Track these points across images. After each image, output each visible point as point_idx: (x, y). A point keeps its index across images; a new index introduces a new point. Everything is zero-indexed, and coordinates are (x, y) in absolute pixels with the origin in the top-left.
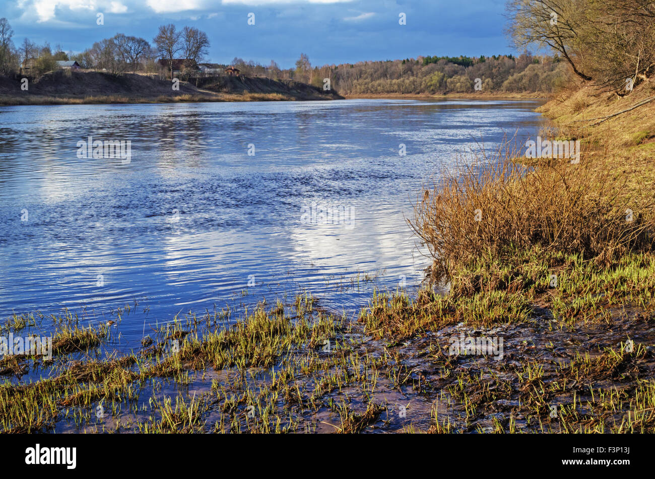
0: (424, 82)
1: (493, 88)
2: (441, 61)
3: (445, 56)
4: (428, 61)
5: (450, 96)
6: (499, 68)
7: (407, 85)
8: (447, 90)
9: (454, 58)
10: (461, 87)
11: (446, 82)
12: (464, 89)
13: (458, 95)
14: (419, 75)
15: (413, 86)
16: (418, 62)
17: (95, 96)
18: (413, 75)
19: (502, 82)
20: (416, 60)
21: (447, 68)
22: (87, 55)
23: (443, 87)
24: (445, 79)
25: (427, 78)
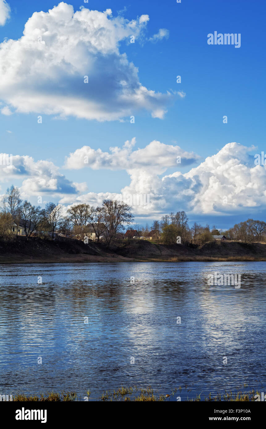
17: (234, 256)
22: (230, 232)
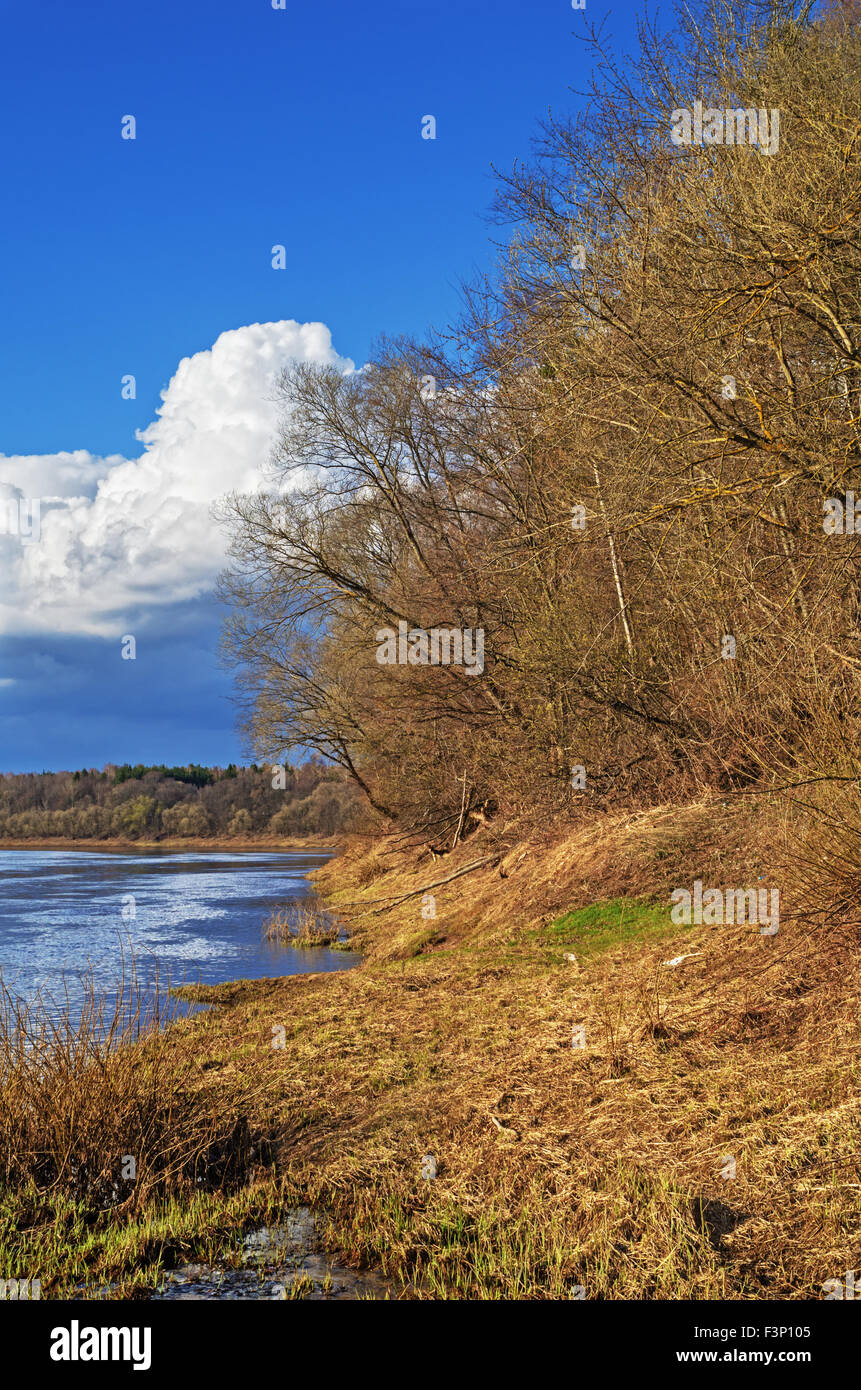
0: (116, 816)
1: (252, 829)
2: (149, 776)
3: (159, 765)
4: (125, 774)
5: (169, 843)
6: (264, 789)
7: (83, 821)
8: (163, 832)
9: (177, 769)
10: (190, 825)
11: (160, 816)
12: (196, 831)
13: (183, 842)
14: (108, 802)
15: (95, 824)
16: (104, 776)
18: (94, 802)
19: (270, 816)
20: (101, 771)
21: (162, 788)
23: (153, 825)
24: (158, 810)
25: (123, 808)
